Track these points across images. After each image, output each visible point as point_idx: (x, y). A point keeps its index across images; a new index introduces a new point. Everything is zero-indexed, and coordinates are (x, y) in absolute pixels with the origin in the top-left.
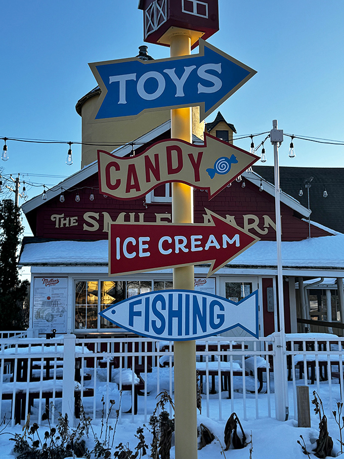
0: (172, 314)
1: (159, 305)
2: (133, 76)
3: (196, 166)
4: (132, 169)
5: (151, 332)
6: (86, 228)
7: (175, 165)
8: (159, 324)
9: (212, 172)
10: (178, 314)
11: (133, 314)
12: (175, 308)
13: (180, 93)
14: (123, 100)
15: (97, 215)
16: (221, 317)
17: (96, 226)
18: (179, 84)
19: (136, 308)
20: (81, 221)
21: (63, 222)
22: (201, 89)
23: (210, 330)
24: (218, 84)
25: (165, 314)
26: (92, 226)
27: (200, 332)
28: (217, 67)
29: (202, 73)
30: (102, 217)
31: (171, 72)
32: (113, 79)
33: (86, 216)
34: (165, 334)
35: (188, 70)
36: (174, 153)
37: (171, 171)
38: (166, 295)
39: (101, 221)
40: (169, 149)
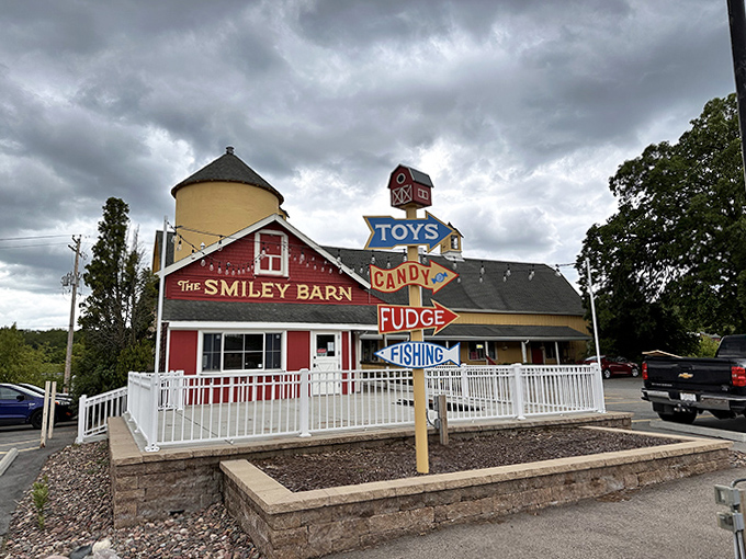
0: (415, 354)
1: (408, 349)
2: (389, 226)
3: (426, 277)
4: (390, 275)
5: (404, 364)
6: (207, 291)
7: (414, 276)
8: (408, 360)
9: (434, 281)
10: (418, 354)
11: (393, 354)
12: (417, 351)
13: (416, 238)
14: (384, 238)
15: (216, 283)
16: (441, 356)
17: (216, 291)
18: (415, 233)
19: (395, 351)
20: (203, 286)
21: (188, 286)
22: (427, 237)
23: (435, 363)
24: (436, 235)
25: (411, 354)
26: (212, 290)
27: (430, 364)
28: (435, 226)
29: (426, 228)
30: (220, 283)
31: (410, 226)
32: (377, 226)
33: (207, 283)
34: (411, 365)
35: (420, 226)
36: (414, 269)
37: (412, 279)
38: (411, 345)
39: (219, 287)
40: (411, 267)
